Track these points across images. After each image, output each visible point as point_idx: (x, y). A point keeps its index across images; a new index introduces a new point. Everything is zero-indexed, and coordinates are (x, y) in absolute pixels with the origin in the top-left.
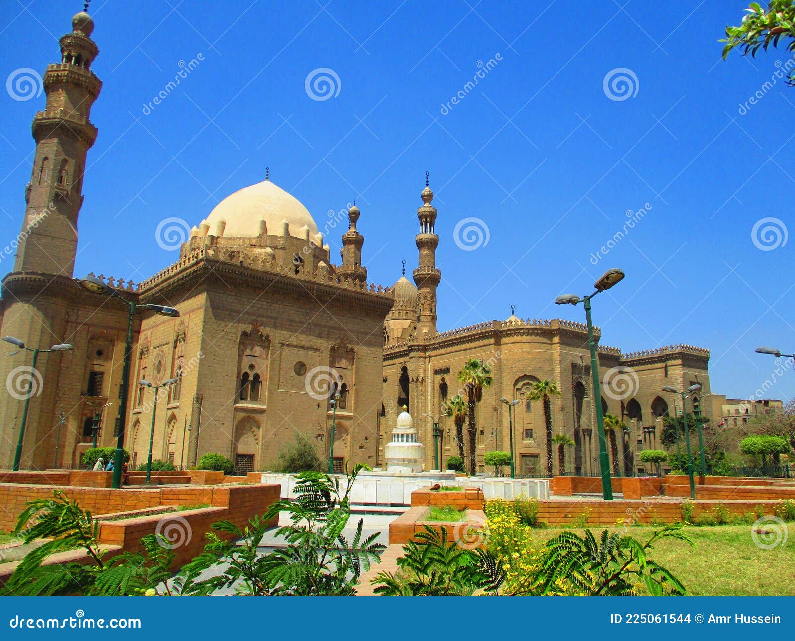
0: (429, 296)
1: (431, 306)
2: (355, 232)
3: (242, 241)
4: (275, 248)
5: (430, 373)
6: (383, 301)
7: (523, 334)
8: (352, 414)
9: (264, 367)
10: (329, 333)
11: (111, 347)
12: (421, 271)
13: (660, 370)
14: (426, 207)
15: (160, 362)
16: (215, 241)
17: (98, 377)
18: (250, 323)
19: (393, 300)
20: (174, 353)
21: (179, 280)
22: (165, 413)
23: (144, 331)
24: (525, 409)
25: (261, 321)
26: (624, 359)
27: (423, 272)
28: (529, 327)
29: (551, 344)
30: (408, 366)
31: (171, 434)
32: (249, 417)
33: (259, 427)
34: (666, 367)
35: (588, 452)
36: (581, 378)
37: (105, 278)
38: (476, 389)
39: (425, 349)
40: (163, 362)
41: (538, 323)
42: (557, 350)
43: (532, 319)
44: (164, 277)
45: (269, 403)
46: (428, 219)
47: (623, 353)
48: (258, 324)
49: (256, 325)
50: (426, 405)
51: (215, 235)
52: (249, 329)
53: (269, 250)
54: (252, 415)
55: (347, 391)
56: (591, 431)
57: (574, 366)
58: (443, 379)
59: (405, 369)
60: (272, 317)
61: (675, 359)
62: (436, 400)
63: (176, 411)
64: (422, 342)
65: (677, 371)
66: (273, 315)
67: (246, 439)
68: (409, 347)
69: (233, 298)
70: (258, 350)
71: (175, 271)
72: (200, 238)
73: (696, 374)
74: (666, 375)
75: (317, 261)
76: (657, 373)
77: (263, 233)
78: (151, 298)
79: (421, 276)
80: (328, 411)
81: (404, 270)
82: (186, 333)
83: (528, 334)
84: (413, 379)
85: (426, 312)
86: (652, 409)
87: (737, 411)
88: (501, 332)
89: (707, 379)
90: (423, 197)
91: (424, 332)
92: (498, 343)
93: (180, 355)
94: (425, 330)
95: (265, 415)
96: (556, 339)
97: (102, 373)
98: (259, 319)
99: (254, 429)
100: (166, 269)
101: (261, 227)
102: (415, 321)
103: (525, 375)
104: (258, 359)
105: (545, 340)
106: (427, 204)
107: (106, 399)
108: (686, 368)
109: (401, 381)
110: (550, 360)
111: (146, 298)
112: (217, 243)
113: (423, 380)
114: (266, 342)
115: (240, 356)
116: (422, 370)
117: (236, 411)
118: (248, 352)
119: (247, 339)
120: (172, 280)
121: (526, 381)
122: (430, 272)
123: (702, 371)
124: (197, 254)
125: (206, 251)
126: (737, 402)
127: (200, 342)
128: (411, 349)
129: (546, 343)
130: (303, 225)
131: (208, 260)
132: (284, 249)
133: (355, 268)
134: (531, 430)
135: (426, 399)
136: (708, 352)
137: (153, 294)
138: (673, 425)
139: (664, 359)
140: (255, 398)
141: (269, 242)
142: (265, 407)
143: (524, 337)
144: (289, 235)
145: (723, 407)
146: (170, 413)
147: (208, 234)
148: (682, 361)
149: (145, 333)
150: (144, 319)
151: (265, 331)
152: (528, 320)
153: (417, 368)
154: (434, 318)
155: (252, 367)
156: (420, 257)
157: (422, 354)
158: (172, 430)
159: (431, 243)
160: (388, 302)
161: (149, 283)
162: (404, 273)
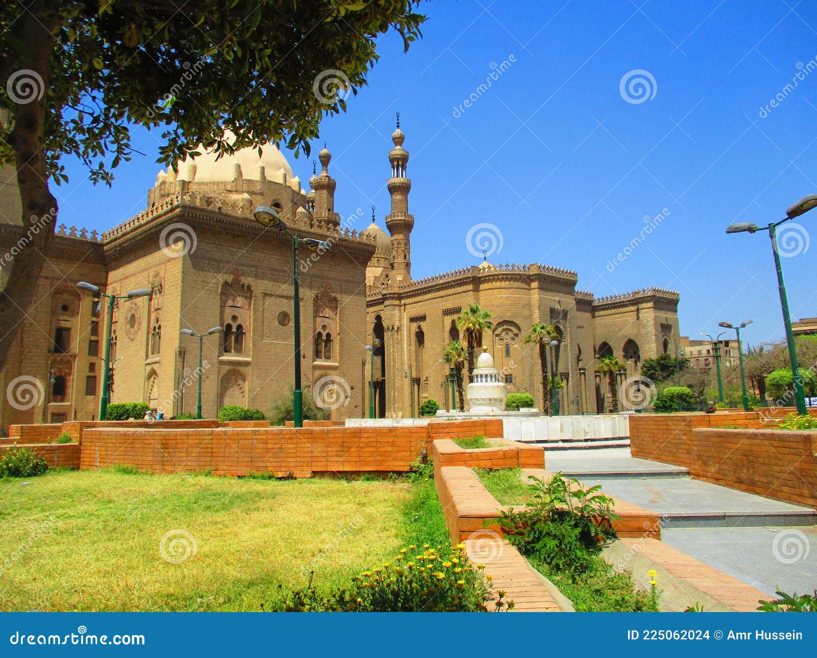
0: (403, 243)
1: (405, 253)
2: (327, 176)
3: (215, 186)
4: (252, 193)
5: (405, 321)
6: (366, 247)
7: (502, 279)
8: (337, 364)
9: (247, 319)
10: (311, 283)
11: (76, 302)
12: (394, 217)
13: (631, 313)
14: (398, 151)
15: (133, 316)
16: (187, 186)
17: (64, 333)
18: (231, 273)
19: (375, 247)
20: (150, 305)
21: (151, 229)
22: (142, 369)
23: (111, 284)
24: (504, 354)
25: (241, 270)
26: (596, 304)
27: (396, 218)
28: (508, 273)
29: (530, 290)
30: (382, 314)
31: (151, 390)
32: (234, 370)
33: (244, 380)
34: (638, 310)
35: (565, 395)
36: (559, 322)
37: (66, 228)
38: (475, 334)
39: (400, 297)
40: (137, 316)
41: (516, 268)
42: (535, 295)
43: (510, 265)
44: (132, 226)
45: (253, 355)
46: (400, 163)
47: (595, 297)
48: (239, 274)
49: (237, 274)
50: (402, 354)
51: (186, 179)
52: (230, 279)
53: (246, 196)
54: (237, 368)
55: (331, 340)
56: (568, 374)
57: (552, 311)
58: (419, 327)
59: (379, 318)
60: (252, 266)
61: (646, 302)
62: (413, 348)
63: (155, 366)
64: (396, 290)
65: (648, 314)
66: (254, 263)
67: (232, 393)
68: (383, 295)
69: (212, 246)
70: (240, 301)
71: (146, 219)
72: (170, 183)
73: (667, 316)
74: (638, 318)
75: (295, 206)
76: (628, 317)
77: (239, 177)
78: (118, 248)
79: (394, 222)
80: (313, 362)
81: (373, 216)
82: (163, 285)
83: (507, 279)
84: (388, 328)
85: (400, 259)
86: (623, 352)
87: (700, 352)
88: (480, 278)
89: (676, 321)
90: (394, 139)
91: (398, 279)
92: (476, 290)
93: (156, 308)
94: (399, 278)
95: (250, 367)
96: (535, 285)
97: (69, 330)
98: (240, 268)
99: (240, 382)
100: (134, 217)
101: (236, 171)
102: (389, 268)
103: (505, 321)
104: (240, 310)
105: (524, 285)
106: (398, 147)
107: (74, 356)
108: (656, 311)
109: (375, 329)
110: (529, 305)
111: (112, 249)
112: (188, 189)
113: (398, 328)
114: (248, 292)
115: (222, 307)
116: (397, 319)
117: (221, 364)
118: (230, 303)
119: (228, 290)
120: (142, 229)
121: (505, 327)
122: (403, 218)
123: (672, 314)
124: (172, 200)
125: (182, 197)
126: (700, 343)
127: (180, 293)
128: (385, 298)
129: (524, 289)
130: (279, 168)
131: (184, 207)
132: (262, 194)
133: (329, 214)
134: (511, 375)
135: (402, 348)
136: (678, 295)
137: (121, 244)
138: (653, 365)
139: (636, 302)
140: (239, 350)
141: (245, 188)
142: (249, 359)
143: (503, 282)
144: (266, 179)
145: (686, 348)
146: (149, 368)
147: (177, 180)
148: (654, 304)
149: (114, 285)
150: (112, 270)
151: (246, 280)
152: (507, 265)
153: (393, 316)
154: (408, 265)
155: (234, 318)
156: (393, 202)
157: (397, 302)
158: (152, 386)
159: (403, 187)
160: (370, 248)
161: (115, 232)
162: (374, 220)
